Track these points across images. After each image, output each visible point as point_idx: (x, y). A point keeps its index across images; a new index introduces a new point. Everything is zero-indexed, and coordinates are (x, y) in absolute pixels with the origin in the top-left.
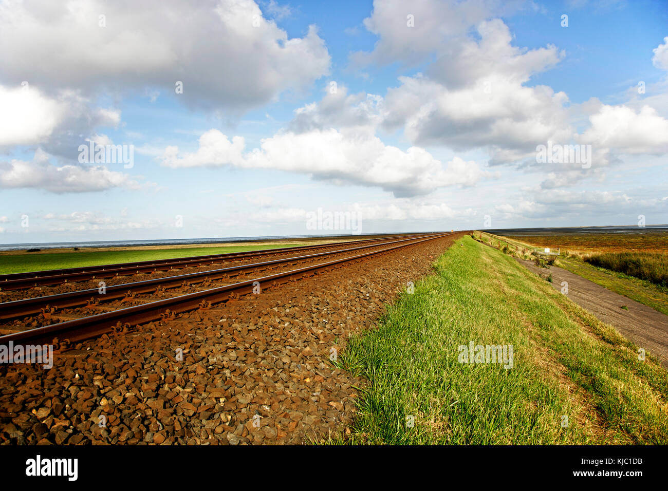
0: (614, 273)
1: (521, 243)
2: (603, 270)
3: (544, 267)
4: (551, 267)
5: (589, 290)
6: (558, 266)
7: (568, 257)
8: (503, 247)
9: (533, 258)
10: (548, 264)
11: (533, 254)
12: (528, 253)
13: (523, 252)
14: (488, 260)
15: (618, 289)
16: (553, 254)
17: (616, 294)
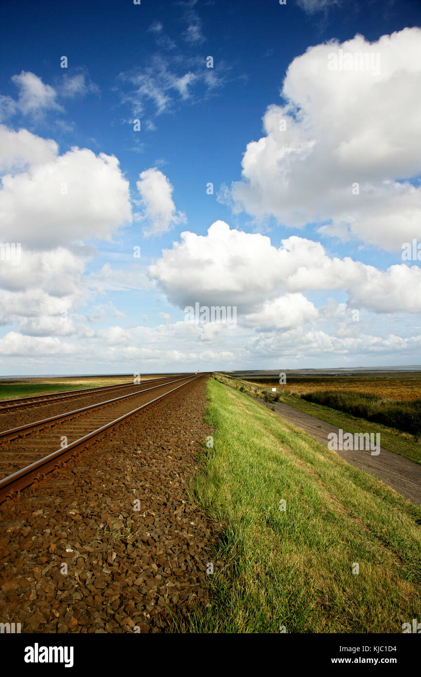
0: (320, 406)
1: (253, 384)
2: (314, 404)
3: (271, 403)
4: (276, 403)
5: (301, 418)
6: (281, 402)
7: (290, 395)
8: (240, 387)
9: (263, 396)
10: (274, 401)
11: (263, 393)
12: (259, 392)
13: (256, 391)
14: (233, 397)
15: (321, 417)
16: (278, 392)
17: (318, 420)
